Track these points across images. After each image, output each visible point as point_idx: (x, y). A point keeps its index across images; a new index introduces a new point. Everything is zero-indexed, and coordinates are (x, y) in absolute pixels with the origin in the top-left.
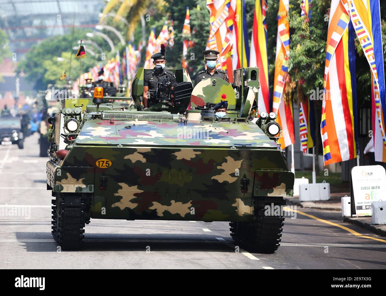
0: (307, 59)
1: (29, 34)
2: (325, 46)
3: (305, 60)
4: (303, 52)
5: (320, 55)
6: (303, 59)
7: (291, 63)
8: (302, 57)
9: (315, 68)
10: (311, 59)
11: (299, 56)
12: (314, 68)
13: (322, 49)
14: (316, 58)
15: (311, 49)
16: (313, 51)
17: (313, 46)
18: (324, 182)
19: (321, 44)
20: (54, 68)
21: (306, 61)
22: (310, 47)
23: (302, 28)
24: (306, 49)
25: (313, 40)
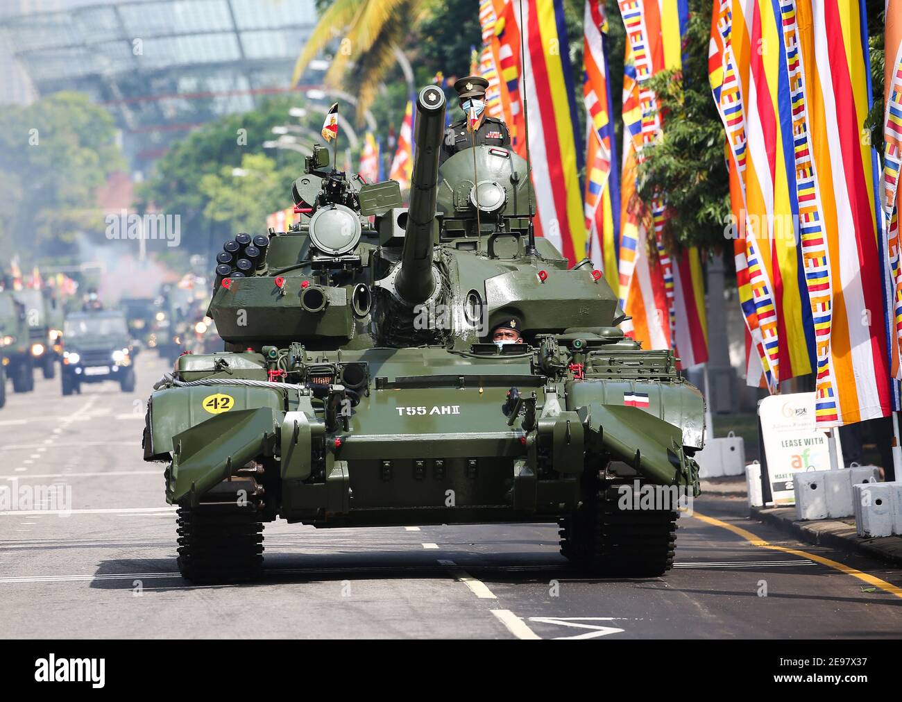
0: (679, 161)
1: (169, 113)
2: (716, 132)
3: (674, 165)
4: (669, 148)
5: (707, 152)
6: (670, 162)
7: (645, 173)
8: (668, 158)
9: (697, 182)
10: (688, 163)
11: (661, 156)
12: (695, 181)
13: (710, 140)
14: (699, 160)
15: (688, 139)
16: (692, 144)
17: (691, 133)
18: (731, 436)
19: (706, 129)
20: (226, 192)
21: (677, 167)
22: (686, 135)
23: (666, 94)
24: (677, 140)
25: (691, 119)
